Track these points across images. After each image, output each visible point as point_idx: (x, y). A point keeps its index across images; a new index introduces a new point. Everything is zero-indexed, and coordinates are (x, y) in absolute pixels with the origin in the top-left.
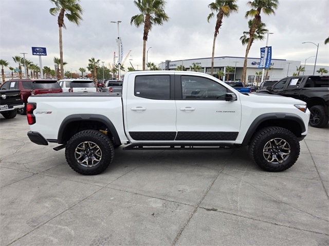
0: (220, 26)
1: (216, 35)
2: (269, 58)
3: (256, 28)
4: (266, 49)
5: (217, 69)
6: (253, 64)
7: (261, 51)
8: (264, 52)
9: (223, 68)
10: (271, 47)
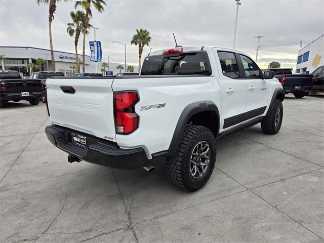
0: (55, 10)
1: (50, 20)
2: (99, 52)
3: (81, 21)
4: (95, 43)
5: (15, 61)
6: (61, 57)
7: (90, 45)
8: (93, 45)
9: (28, 59)
10: (100, 42)
